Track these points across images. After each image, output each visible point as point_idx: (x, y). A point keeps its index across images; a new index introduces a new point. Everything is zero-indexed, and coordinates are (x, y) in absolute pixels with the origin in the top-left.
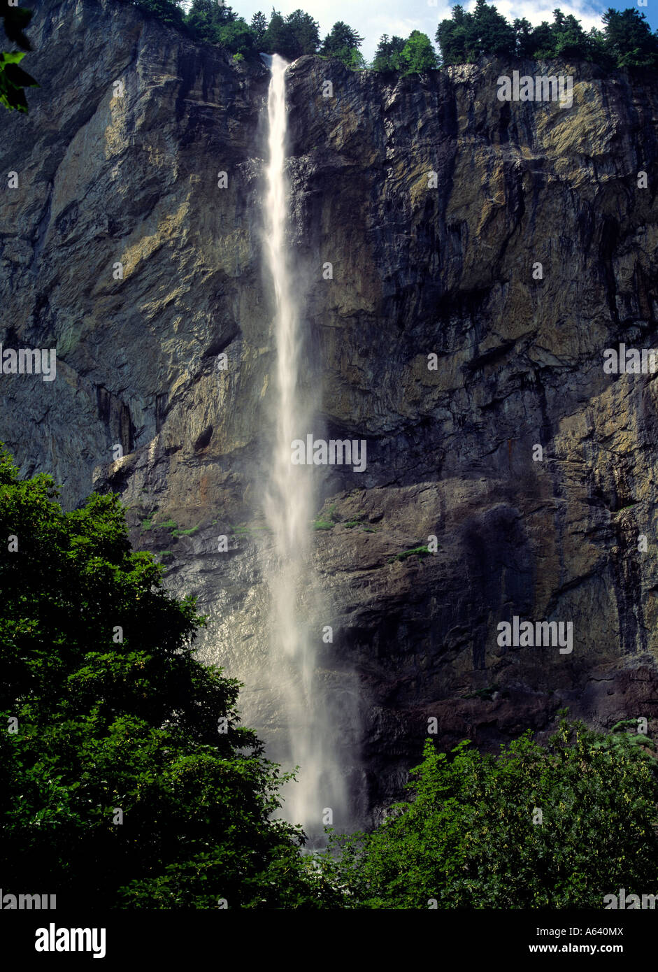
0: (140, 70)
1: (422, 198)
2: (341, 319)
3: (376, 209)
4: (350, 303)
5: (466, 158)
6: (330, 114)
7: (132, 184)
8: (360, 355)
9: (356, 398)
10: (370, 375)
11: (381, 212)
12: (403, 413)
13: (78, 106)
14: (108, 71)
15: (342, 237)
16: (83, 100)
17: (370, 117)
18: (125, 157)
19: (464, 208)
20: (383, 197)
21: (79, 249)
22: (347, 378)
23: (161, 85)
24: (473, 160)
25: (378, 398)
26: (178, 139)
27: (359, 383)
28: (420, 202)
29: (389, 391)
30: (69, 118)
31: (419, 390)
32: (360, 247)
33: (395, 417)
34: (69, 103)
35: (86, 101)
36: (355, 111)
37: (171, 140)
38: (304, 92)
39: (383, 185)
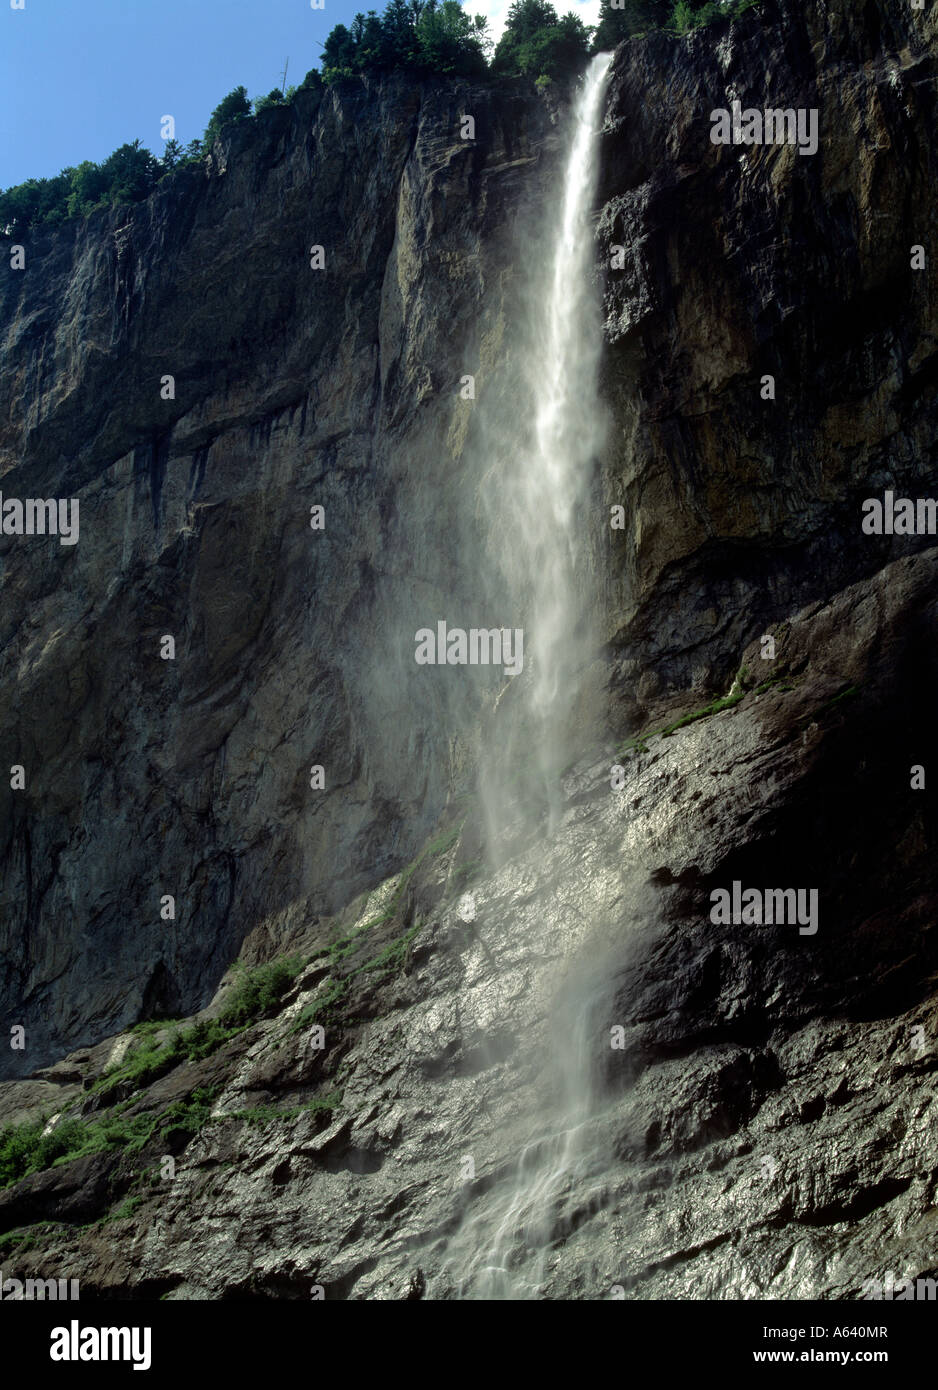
0: (420, 156)
1: (786, 184)
2: (715, 398)
3: (734, 222)
4: (720, 370)
5: (831, 102)
6: (665, 111)
7: (441, 313)
8: (750, 440)
9: (760, 501)
10: (769, 461)
11: (740, 226)
12: (827, 498)
13: (374, 231)
14: (390, 170)
15: (697, 281)
16: (375, 220)
17: (709, 95)
18: (424, 281)
19: (843, 173)
20: (740, 203)
21: (410, 424)
22: (739, 478)
23: (446, 165)
24: (839, 102)
25: (789, 490)
26: (477, 230)
27: (756, 479)
28: (785, 189)
29: (801, 474)
30: (369, 250)
31: (840, 457)
32: (723, 284)
33: (819, 508)
34: (365, 230)
35: (380, 222)
36: (690, 94)
37: (470, 235)
38: (631, 92)
39: (739, 185)
